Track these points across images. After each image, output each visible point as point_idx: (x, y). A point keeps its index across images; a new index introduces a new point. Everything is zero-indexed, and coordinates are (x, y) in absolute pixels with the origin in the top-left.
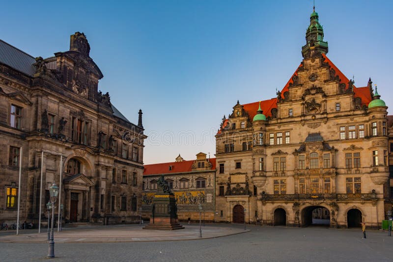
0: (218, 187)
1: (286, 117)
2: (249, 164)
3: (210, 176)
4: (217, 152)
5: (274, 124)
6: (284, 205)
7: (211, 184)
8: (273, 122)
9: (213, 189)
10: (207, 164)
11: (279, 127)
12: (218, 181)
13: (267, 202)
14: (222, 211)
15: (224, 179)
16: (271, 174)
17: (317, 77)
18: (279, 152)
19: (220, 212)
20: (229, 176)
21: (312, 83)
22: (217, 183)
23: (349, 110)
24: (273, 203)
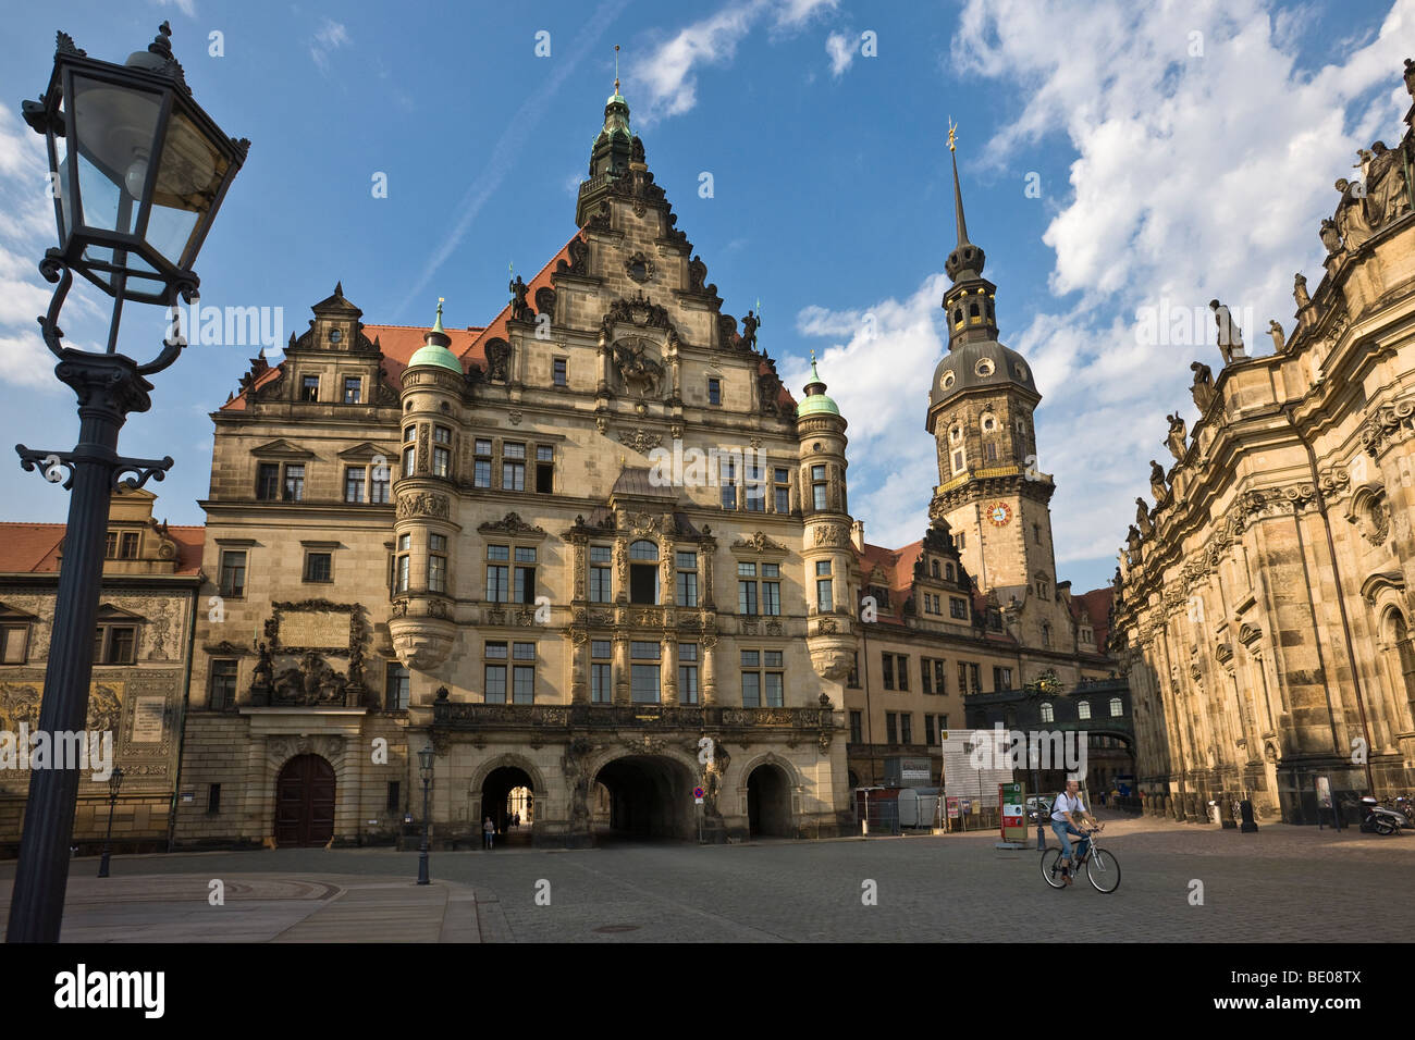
0: (202, 663)
1: (542, 385)
2: (371, 564)
3: (164, 605)
4: (212, 490)
5: (496, 405)
6: (526, 751)
7: (168, 649)
8: (491, 393)
9: (172, 675)
10: (153, 544)
11: (516, 420)
12: (206, 634)
13: (453, 736)
14: (215, 789)
15: (244, 625)
16: (474, 612)
17: (652, 270)
18: (512, 524)
19: (204, 793)
20: (268, 613)
21: (637, 286)
22: (198, 643)
23: (746, 409)
24: (480, 744)
